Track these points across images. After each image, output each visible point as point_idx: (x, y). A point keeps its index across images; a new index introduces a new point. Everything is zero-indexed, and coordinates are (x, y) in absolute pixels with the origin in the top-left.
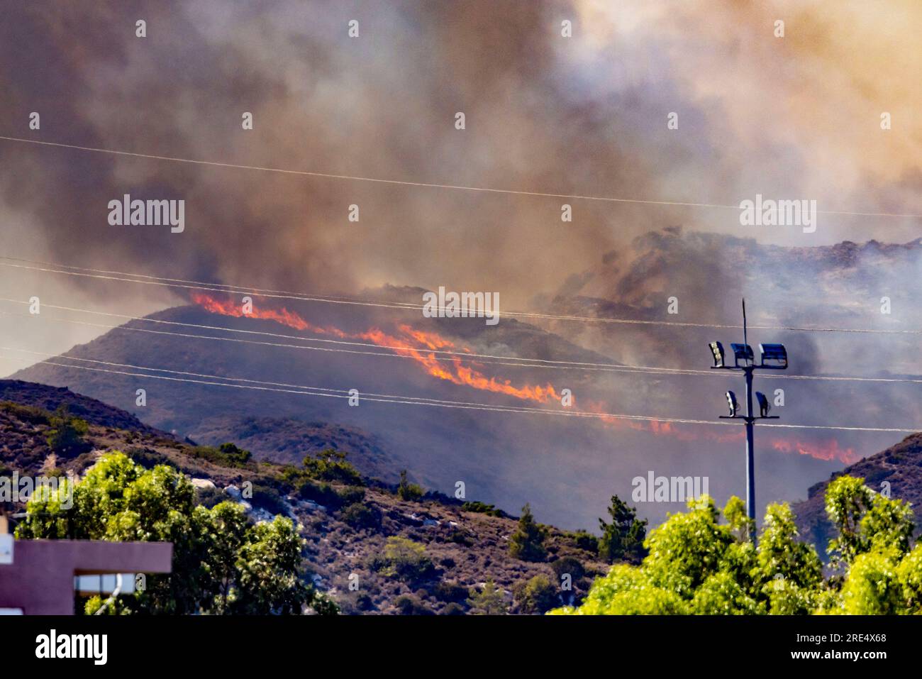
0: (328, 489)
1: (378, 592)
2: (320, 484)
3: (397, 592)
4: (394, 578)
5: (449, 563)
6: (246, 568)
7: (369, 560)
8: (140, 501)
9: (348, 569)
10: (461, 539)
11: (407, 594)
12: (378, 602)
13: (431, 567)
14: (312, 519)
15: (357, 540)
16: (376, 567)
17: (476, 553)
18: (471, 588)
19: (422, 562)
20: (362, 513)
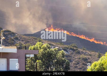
0: (73, 48)
1: (80, 62)
2: (72, 48)
3: (82, 62)
4: (82, 60)
5: (89, 58)
6: (58, 57)
7: (78, 58)
8: (44, 48)
9: (76, 59)
10: (90, 55)
11: (83, 62)
12: (80, 63)
13: (86, 59)
14: (71, 52)
15: (77, 55)
16: (79, 58)
17: (92, 57)
18: (92, 61)
19: (85, 58)
20: (78, 52)
